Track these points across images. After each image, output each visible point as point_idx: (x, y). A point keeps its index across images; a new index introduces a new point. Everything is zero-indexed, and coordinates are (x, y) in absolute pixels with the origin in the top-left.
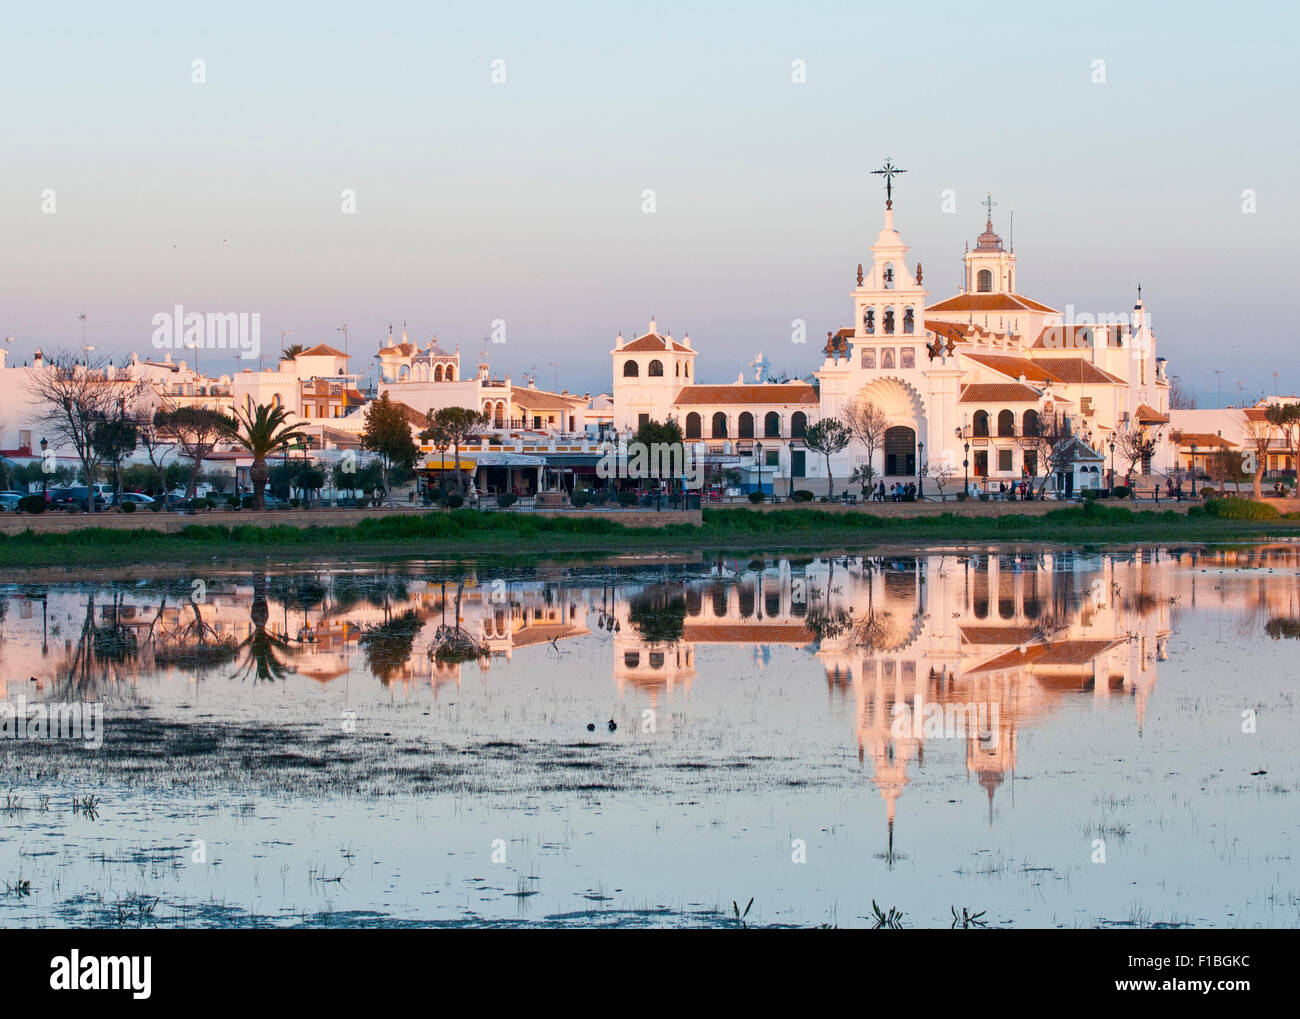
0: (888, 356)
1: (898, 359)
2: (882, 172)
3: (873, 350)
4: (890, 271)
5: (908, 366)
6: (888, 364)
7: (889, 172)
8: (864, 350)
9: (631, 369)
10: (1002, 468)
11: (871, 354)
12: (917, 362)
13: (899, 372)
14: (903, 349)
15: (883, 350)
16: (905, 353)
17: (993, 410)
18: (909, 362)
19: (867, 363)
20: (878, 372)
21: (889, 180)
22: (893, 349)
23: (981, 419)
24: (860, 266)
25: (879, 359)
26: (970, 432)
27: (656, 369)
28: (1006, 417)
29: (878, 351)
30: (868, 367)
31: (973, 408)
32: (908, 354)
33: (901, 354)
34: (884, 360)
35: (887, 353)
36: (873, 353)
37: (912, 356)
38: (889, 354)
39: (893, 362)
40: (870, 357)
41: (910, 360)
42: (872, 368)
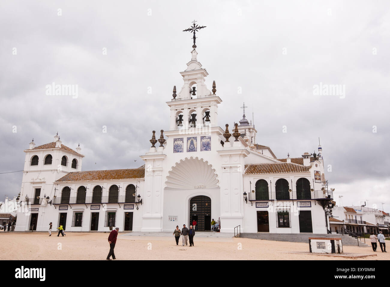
0: (192, 143)
1: (198, 144)
2: (191, 29)
3: (182, 139)
4: (194, 88)
5: (206, 150)
6: (192, 149)
7: (194, 29)
8: (175, 140)
9: (35, 161)
10: (280, 226)
11: (180, 142)
12: (213, 145)
13: (199, 154)
14: (202, 138)
15: (188, 139)
16: (204, 141)
17: (272, 180)
18: (207, 146)
19: (177, 149)
20: (185, 155)
21: (194, 33)
22: (195, 138)
23: (262, 186)
24: (175, 87)
25: (185, 145)
26: (253, 196)
27: (48, 160)
28: (282, 185)
29: (185, 140)
30: (179, 151)
31: (255, 178)
32: (206, 141)
33: (201, 141)
34: (189, 146)
35: (191, 141)
36: (182, 141)
37: (209, 142)
38: (193, 141)
39: (196, 147)
40: (180, 145)
41: (208, 145)
42: (181, 152)
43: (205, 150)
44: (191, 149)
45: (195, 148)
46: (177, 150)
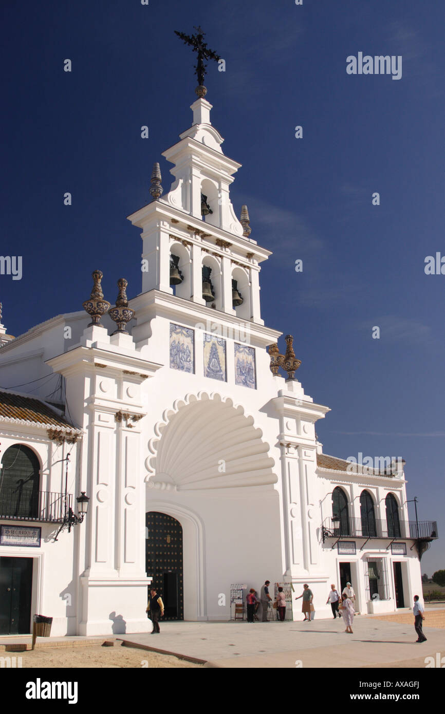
0: (214, 353)
1: (230, 363)
3: (191, 334)
4: (205, 200)
6: (215, 370)
8: (173, 328)
11: (184, 340)
12: (259, 378)
13: (233, 391)
14: (237, 347)
15: (205, 337)
16: (242, 357)
17: (354, 489)
18: (247, 375)
19: (178, 358)
22: (221, 343)
25: (200, 355)
29: (199, 338)
30: (183, 368)
32: (245, 358)
33: (235, 356)
34: (208, 360)
35: (212, 348)
36: (189, 340)
37: (251, 364)
38: (216, 349)
39: (223, 368)
40: (185, 347)
41: (249, 371)
42: (188, 370)
43: (244, 384)
44: (212, 370)
45: (221, 371)
46: (178, 360)
